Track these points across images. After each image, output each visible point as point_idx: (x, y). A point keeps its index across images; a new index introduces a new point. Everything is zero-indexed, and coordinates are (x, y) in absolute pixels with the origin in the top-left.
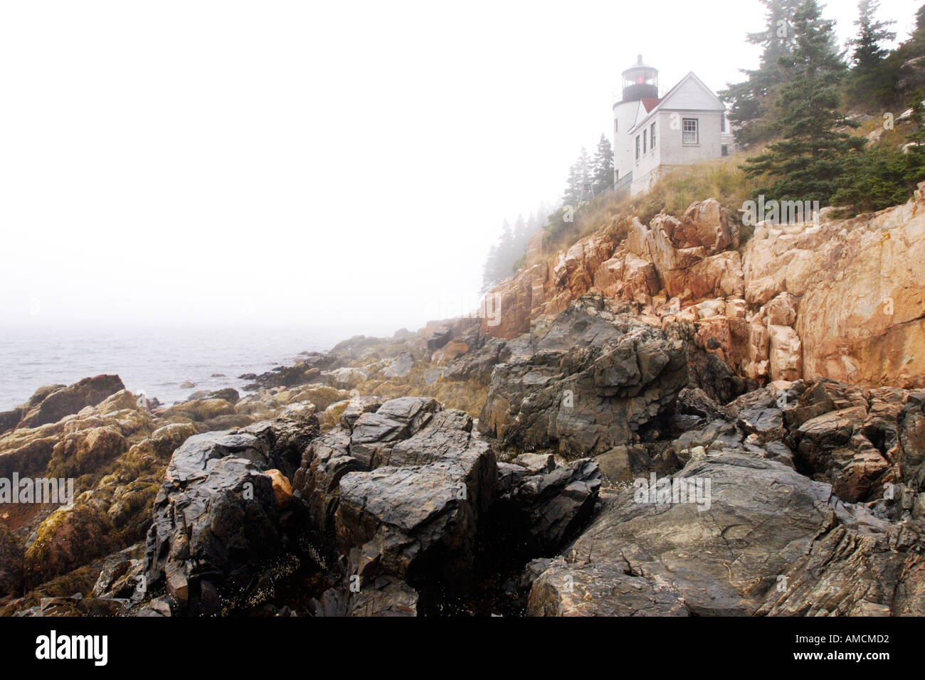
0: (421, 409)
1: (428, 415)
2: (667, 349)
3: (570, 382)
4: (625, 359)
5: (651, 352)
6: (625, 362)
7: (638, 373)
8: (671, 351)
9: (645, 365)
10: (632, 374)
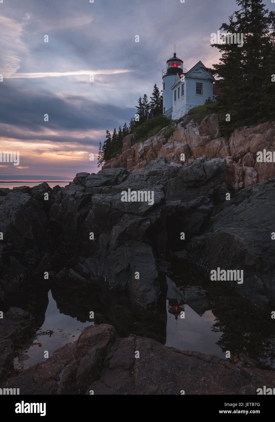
0: (120, 173)
1: (125, 176)
2: (217, 163)
3: (170, 182)
4: (198, 168)
5: (210, 165)
6: (198, 169)
7: (204, 174)
8: (219, 163)
9: (207, 171)
10: (201, 175)
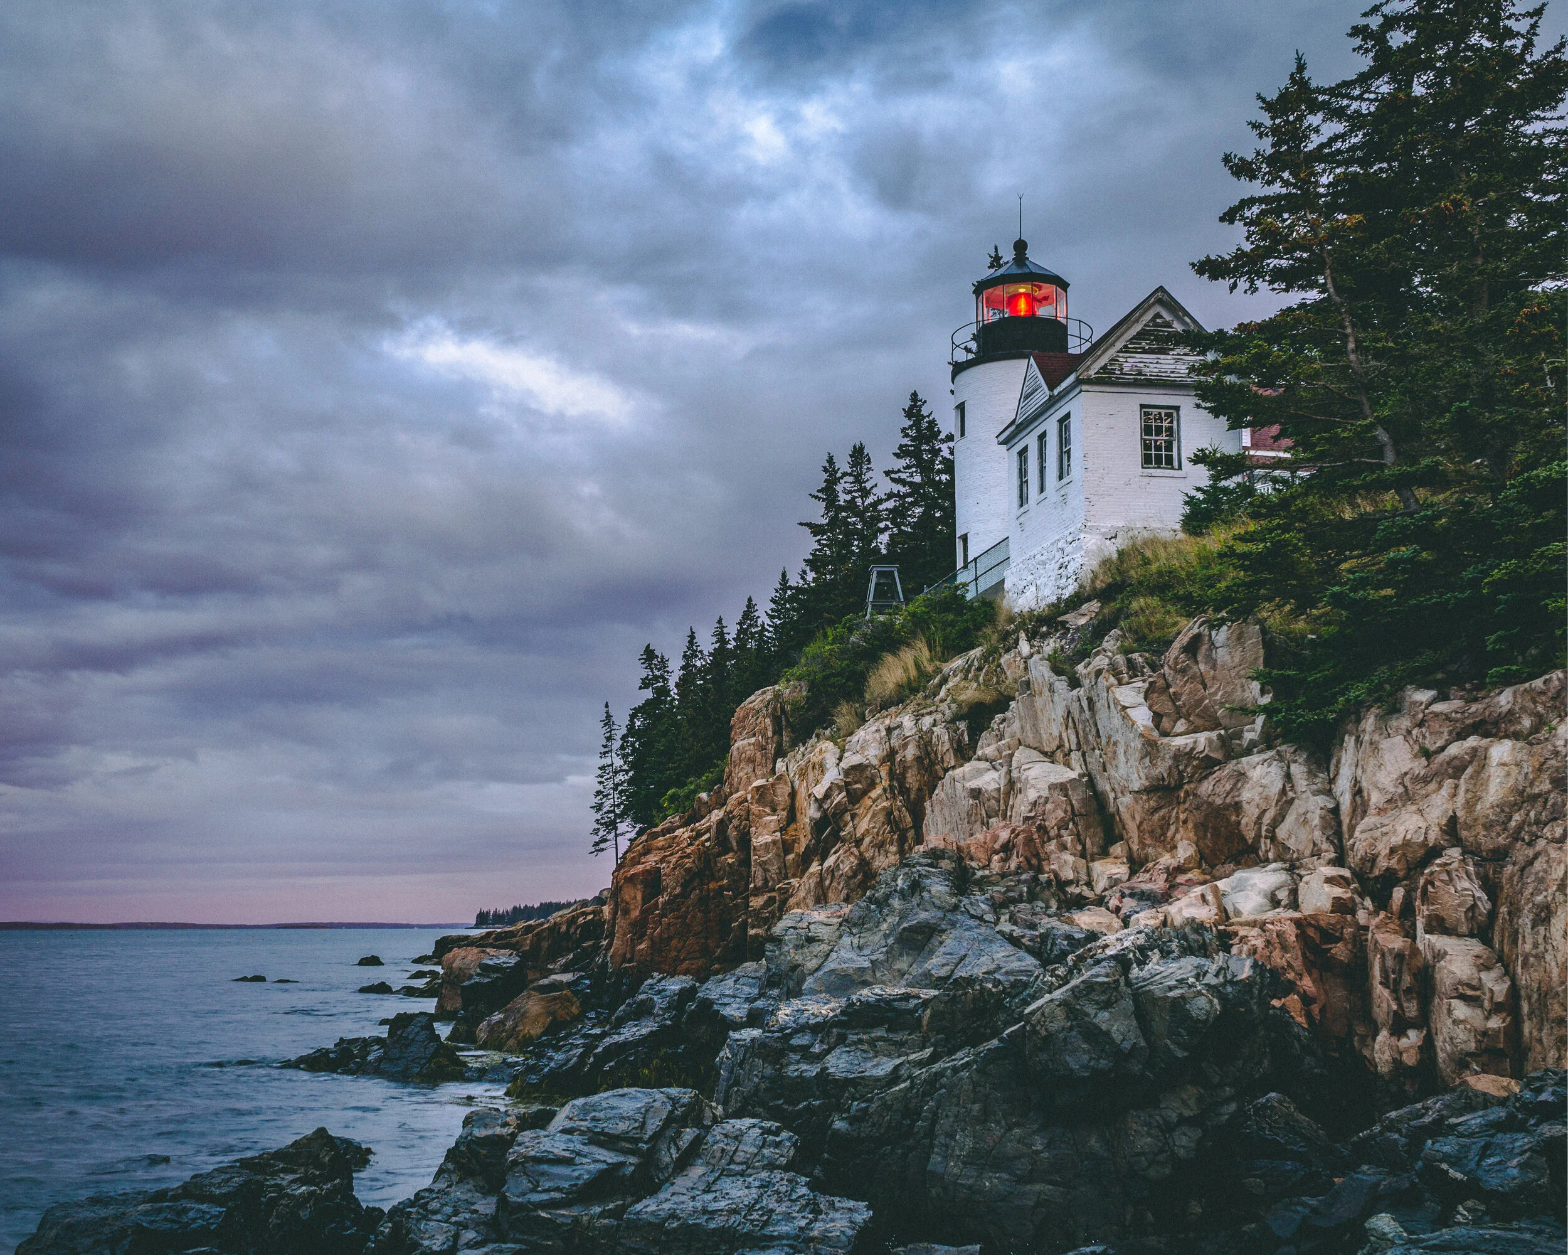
1: (688, 1135)
2: (1214, 981)
3: (955, 1070)
4: (1104, 1008)
5: (1171, 989)
6: (1106, 1015)
7: (1143, 1042)
8: (1224, 985)
9: (1159, 1024)
10: (1127, 1045)
